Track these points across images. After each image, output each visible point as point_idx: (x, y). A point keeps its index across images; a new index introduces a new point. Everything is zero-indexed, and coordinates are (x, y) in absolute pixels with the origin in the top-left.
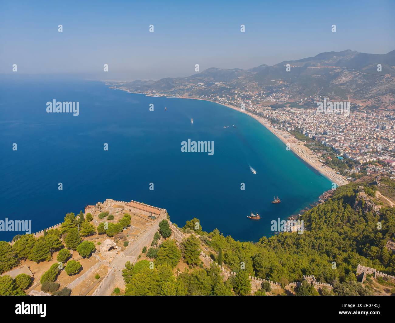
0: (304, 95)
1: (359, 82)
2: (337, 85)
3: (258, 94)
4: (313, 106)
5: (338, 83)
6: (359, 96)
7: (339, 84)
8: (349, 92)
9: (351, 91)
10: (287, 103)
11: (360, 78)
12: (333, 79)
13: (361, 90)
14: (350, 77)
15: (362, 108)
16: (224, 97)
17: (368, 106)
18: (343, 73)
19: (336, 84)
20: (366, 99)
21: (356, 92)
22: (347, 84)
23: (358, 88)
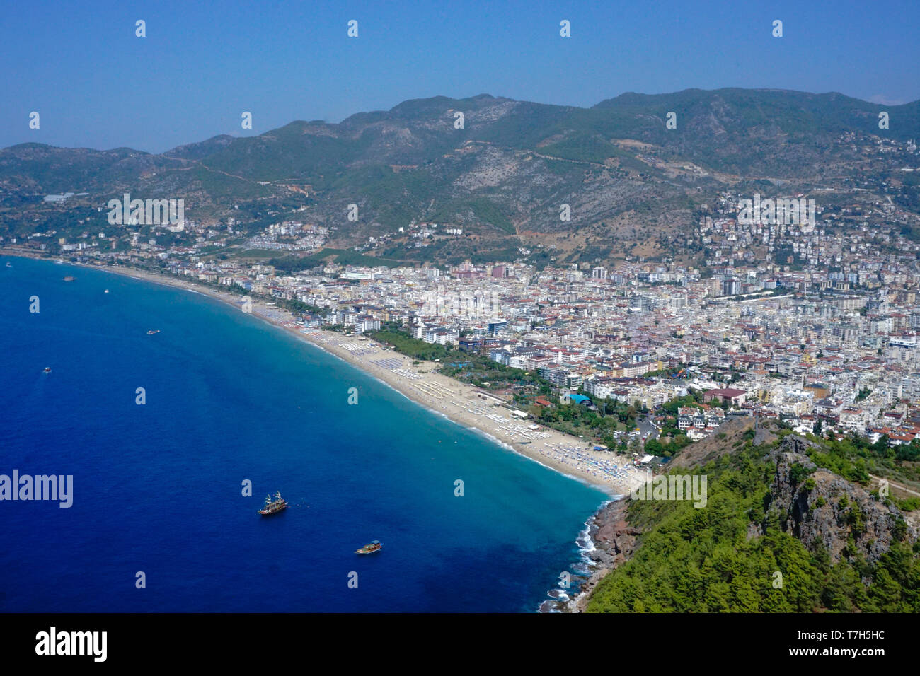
0: (377, 224)
1: (539, 180)
2: (474, 191)
3: (216, 229)
4: (413, 257)
5: (476, 187)
6: (546, 222)
7: (479, 189)
8: (515, 214)
9: (520, 208)
10: (327, 252)
11: (538, 171)
12: (461, 175)
13: (547, 205)
14: (510, 168)
15: (564, 257)
16: (88, 241)
17: (579, 252)
18: (486, 154)
19: (472, 188)
20: (569, 229)
21: (533, 210)
22: (505, 188)
23: (538, 201)
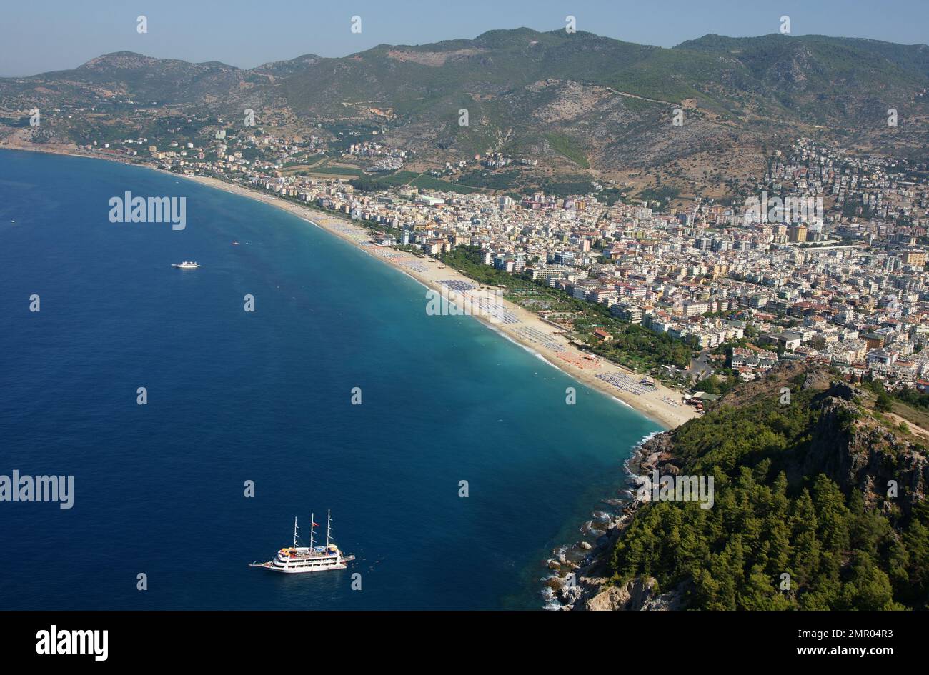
0: (455, 151)
1: (616, 116)
2: (551, 123)
3: (299, 145)
4: (487, 184)
5: (553, 119)
6: (619, 159)
7: (556, 121)
8: (589, 148)
9: (595, 143)
10: (404, 174)
11: (617, 107)
12: (539, 106)
13: (622, 142)
14: (588, 102)
15: (634, 193)
16: (178, 150)
17: (649, 190)
18: (565, 88)
19: (549, 121)
20: (641, 167)
21: (610, 146)
22: (582, 122)
23: (613, 137)
